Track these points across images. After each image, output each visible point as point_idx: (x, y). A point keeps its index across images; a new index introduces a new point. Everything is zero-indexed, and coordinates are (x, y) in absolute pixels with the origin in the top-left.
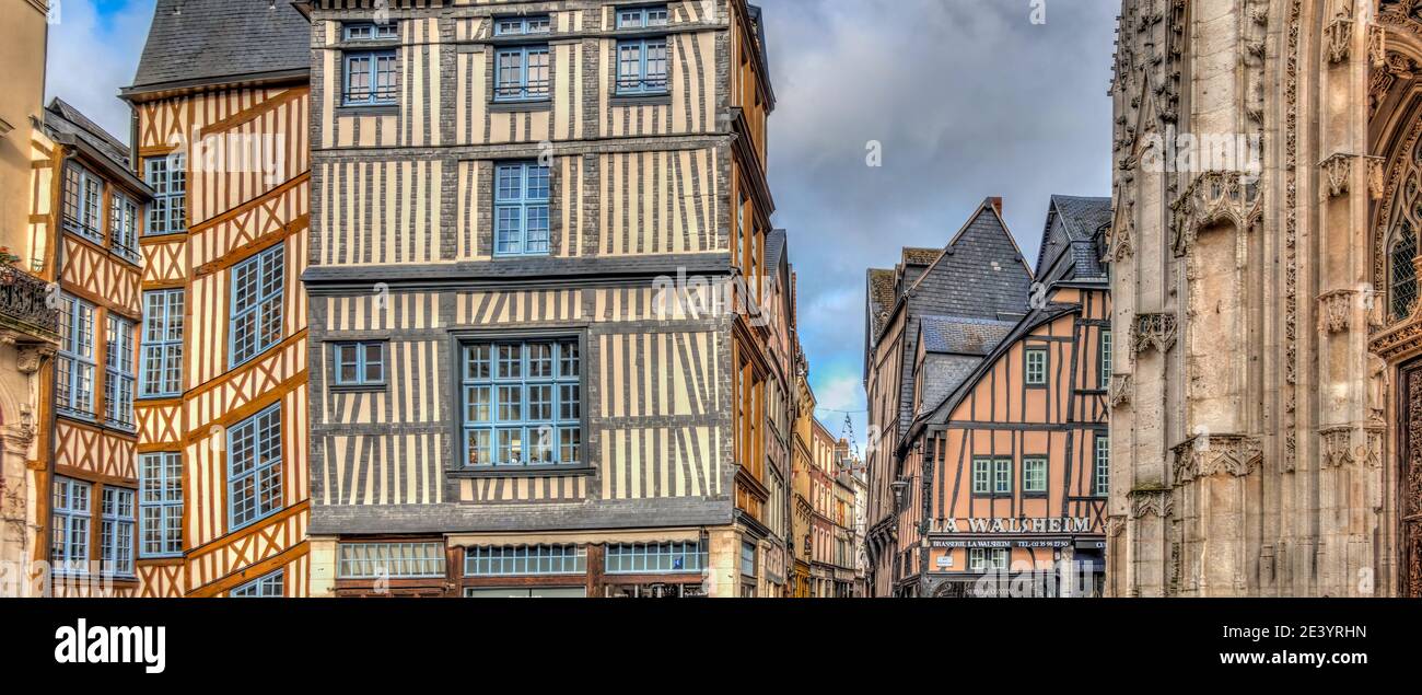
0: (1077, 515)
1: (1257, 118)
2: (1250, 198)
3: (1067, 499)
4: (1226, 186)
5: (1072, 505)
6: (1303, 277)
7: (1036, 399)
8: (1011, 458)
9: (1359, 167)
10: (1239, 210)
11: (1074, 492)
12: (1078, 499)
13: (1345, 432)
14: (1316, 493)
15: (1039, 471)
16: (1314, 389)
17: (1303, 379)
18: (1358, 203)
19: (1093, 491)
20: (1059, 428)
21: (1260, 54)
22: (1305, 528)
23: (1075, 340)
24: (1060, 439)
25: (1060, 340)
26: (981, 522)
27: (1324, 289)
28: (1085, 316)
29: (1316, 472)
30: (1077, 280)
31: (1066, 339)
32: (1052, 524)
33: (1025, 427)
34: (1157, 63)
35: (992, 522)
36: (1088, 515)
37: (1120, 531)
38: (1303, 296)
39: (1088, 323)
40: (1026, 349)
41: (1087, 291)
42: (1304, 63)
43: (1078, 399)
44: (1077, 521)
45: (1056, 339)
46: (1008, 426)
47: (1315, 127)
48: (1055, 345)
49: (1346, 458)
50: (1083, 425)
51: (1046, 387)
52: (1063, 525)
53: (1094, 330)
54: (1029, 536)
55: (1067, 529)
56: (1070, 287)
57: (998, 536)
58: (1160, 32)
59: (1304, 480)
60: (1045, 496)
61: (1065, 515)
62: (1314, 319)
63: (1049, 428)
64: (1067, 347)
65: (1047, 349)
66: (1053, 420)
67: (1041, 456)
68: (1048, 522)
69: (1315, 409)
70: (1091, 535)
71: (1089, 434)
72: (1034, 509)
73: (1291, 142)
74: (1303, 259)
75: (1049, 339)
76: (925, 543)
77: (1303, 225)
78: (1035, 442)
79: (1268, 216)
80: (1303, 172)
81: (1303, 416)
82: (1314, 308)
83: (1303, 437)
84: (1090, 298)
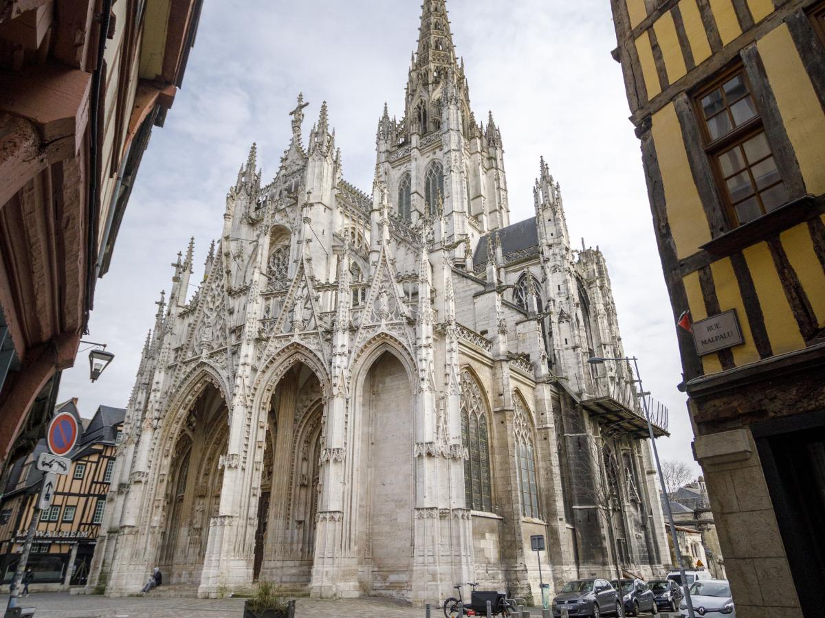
0: (84, 531)
1: (151, 461)
2: (146, 477)
3: (81, 524)
4: (142, 475)
5: (82, 526)
6: (153, 495)
7: (77, 483)
8: (61, 506)
9: (166, 476)
10: (144, 480)
11: (84, 521)
12: (85, 524)
13: (155, 527)
14: (147, 539)
15: (71, 512)
16: (151, 517)
17: (149, 516)
18: (165, 482)
19: (92, 521)
20: (83, 495)
21: (153, 449)
22: (144, 546)
23: (98, 463)
24: (83, 500)
25: (92, 462)
26: (41, 532)
27: (156, 498)
28: (103, 454)
29: (148, 534)
30: (103, 441)
31: (94, 462)
32: (72, 534)
33: (69, 494)
34: (138, 420)
35: (46, 533)
36: (88, 530)
37: (102, 541)
38: (152, 499)
39: (105, 457)
40: (77, 464)
41: (106, 446)
42: (160, 454)
43: (94, 485)
44: (83, 533)
45: (90, 462)
46: (62, 494)
47: (160, 466)
48: (89, 464)
49: (154, 532)
50: (94, 495)
51: (82, 479)
52: (76, 534)
53: (106, 460)
54: (61, 539)
55: (78, 536)
56: (100, 444)
57: (47, 538)
58: (140, 413)
59: (145, 536)
60: (72, 522)
61: (78, 530)
62: (154, 503)
63: (79, 495)
64: (94, 465)
65: (86, 465)
66: (82, 492)
67: (74, 506)
68: (70, 534)
69: (150, 521)
70: (88, 539)
71: (96, 498)
72: (66, 528)
73: (155, 469)
74: (153, 492)
75: (88, 461)
76: (12, 540)
77: (154, 485)
78: (72, 501)
79: (149, 482)
80: (156, 475)
81: (148, 523)
82: (154, 501)
83: (147, 527)
84: (107, 448)
